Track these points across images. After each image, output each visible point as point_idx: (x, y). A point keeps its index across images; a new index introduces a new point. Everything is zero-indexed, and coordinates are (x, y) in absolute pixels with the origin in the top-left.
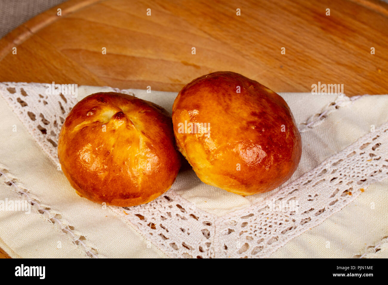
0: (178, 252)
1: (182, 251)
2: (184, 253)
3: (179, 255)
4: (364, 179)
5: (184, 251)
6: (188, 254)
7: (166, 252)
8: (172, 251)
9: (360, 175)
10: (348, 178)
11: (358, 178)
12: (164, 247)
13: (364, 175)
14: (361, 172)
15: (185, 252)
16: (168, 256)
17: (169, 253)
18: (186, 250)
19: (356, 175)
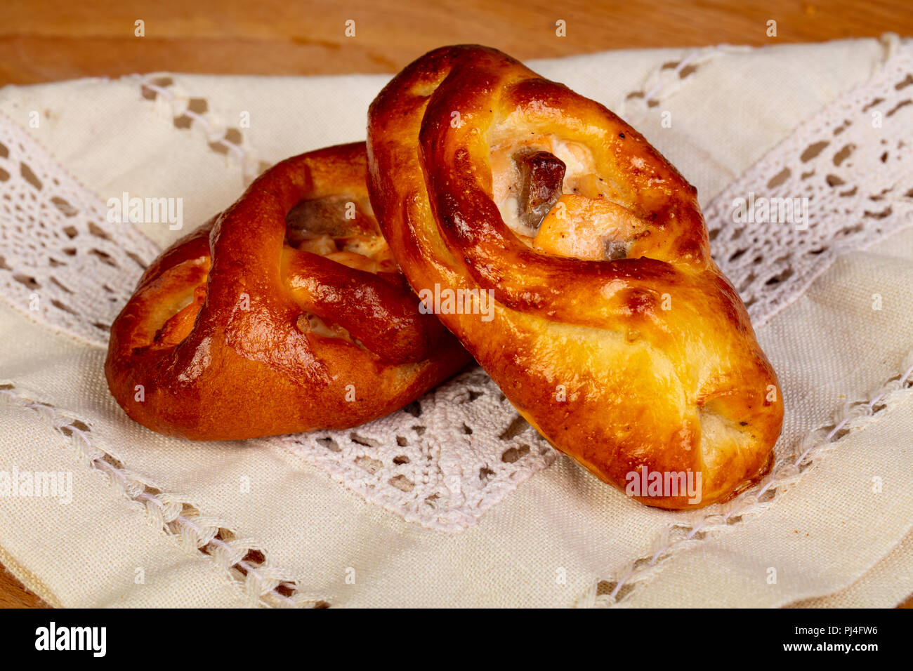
0: (343, 457)
1: (351, 452)
2: (358, 458)
3: (345, 462)
4: (817, 247)
5: (357, 452)
6: (369, 458)
7: (311, 458)
8: (326, 454)
9: (807, 238)
10: (776, 248)
11: (802, 245)
12: (301, 446)
13: (817, 239)
14: (811, 232)
15: (361, 454)
16: (316, 466)
17: (317, 461)
18: (361, 449)
19: (797, 240)
